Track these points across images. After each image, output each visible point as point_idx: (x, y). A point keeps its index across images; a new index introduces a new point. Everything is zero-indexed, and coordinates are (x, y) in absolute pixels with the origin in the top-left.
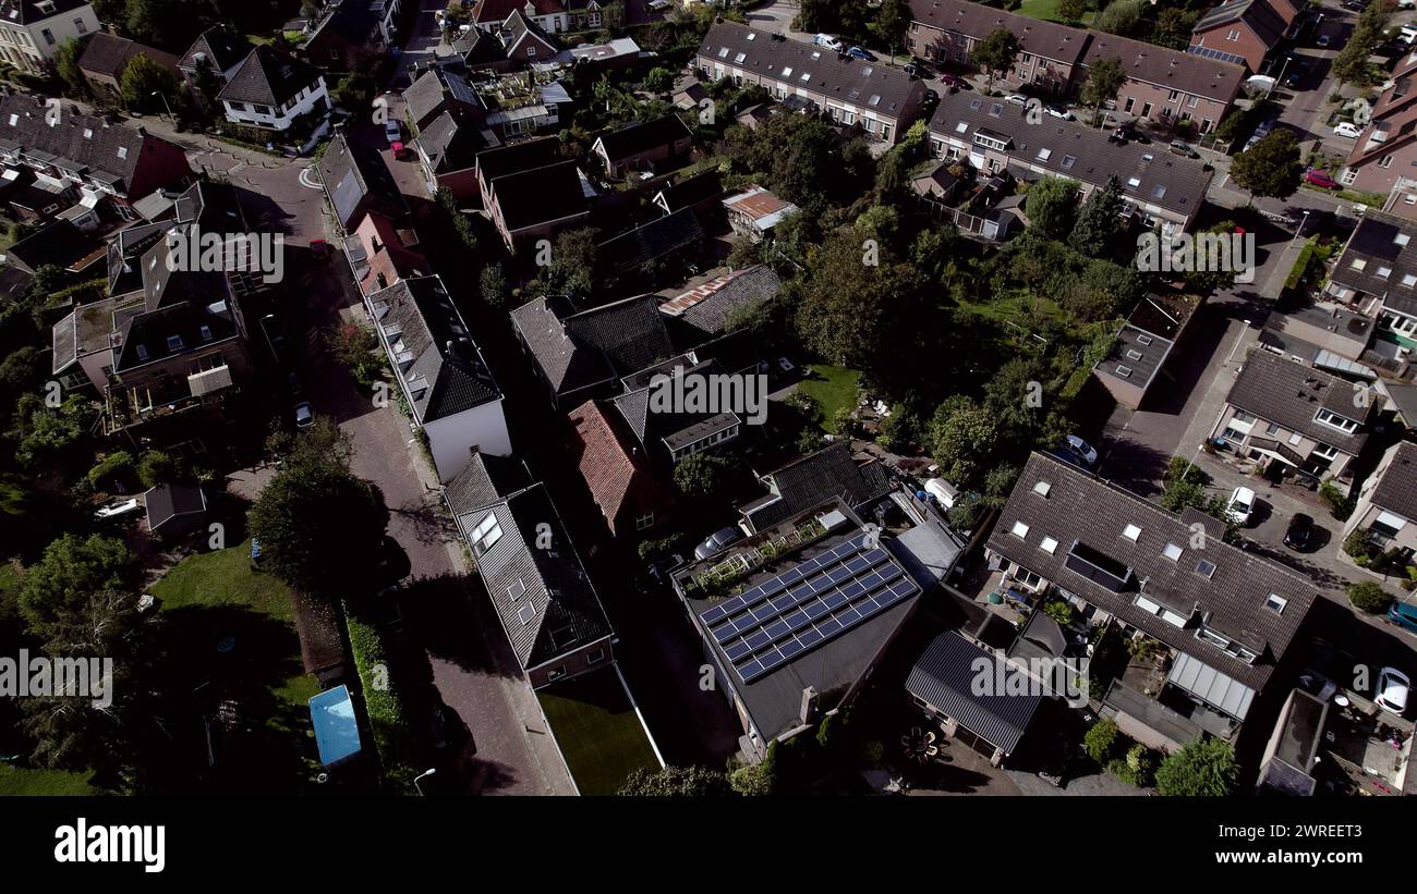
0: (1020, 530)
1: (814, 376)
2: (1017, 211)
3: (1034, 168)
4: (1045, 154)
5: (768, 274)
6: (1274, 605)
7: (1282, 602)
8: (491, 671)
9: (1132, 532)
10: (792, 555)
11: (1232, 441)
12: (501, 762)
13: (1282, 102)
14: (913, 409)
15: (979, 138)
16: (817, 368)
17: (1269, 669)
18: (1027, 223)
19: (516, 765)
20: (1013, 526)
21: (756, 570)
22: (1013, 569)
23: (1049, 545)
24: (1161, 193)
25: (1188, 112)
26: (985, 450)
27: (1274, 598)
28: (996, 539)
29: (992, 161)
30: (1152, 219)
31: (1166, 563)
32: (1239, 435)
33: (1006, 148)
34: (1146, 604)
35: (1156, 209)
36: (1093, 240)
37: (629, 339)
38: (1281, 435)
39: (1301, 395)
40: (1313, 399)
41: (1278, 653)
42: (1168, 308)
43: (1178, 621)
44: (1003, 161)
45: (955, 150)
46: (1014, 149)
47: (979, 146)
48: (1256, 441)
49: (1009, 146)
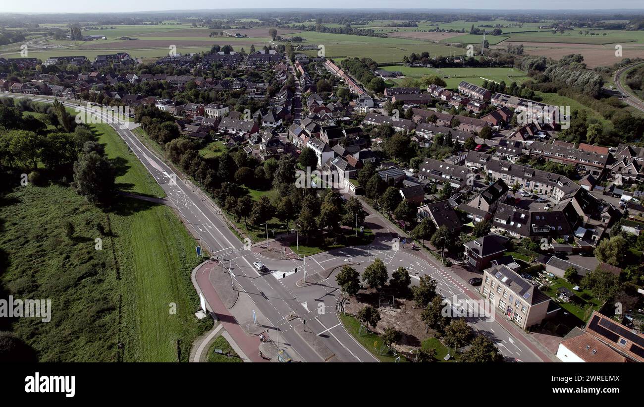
0: (424, 169)
2: (433, 142)
9: (441, 166)
15: (426, 131)
20: (422, 169)
23: (428, 171)
24: (463, 138)
26: (418, 161)
28: (420, 172)
31: (447, 169)
34: (444, 176)
38: (475, 164)
45: (421, 134)
48: (472, 166)
49: (432, 133)
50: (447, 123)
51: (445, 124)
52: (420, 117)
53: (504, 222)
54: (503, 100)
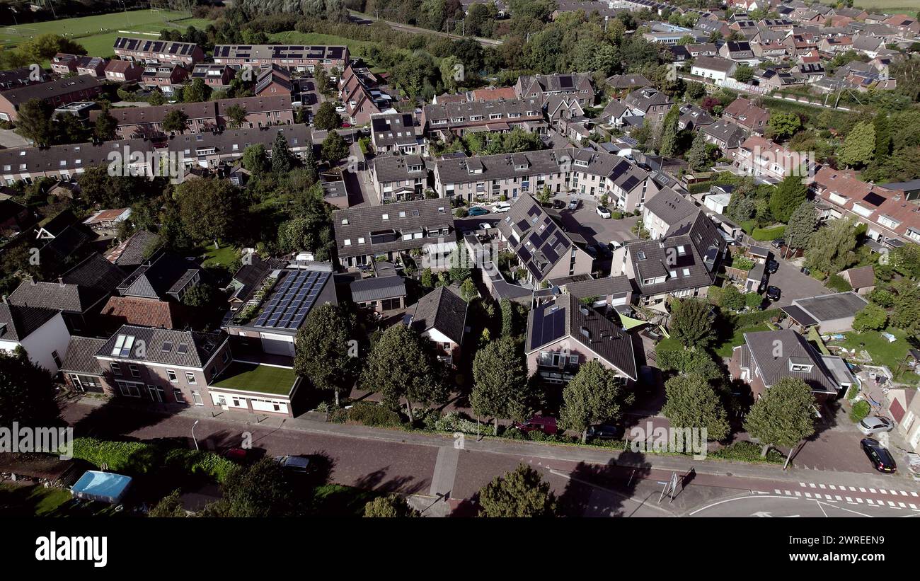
0: (347, 242)
1: (207, 258)
2: (242, 170)
3: (234, 155)
4: (235, 147)
5: (147, 233)
6: (441, 211)
7: (443, 208)
8: (168, 416)
9: (385, 217)
10: (270, 292)
11: (388, 198)
12: (214, 433)
13: (309, 109)
14: (266, 241)
15: (199, 152)
16: (208, 254)
17: (454, 232)
18: (249, 173)
19: (222, 429)
20: (344, 243)
21: (261, 304)
22: (354, 260)
23: (361, 240)
24: (296, 142)
25: (279, 120)
26: (312, 227)
27: (440, 209)
28: (341, 252)
29: (211, 161)
30: (298, 154)
31: (403, 220)
32: (389, 194)
33: (216, 151)
34: (407, 237)
35: (298, 149)
36: (284, 163)
37: (100, 277)
38: (402, 184)
39: (399, 166)
40: (403, 166)
41: (453, 226)
42: (331, 174)
43: (419, 236)
44: (217, 159)
45: (189, 164)
46: (219, 150)
47: (202, 156)
48: (396, 191)
49: (217, 150)
50: (209, 122)
51: (206, 125)
52: (135, 128)
53: (661, 280)
54: (238, 55)
